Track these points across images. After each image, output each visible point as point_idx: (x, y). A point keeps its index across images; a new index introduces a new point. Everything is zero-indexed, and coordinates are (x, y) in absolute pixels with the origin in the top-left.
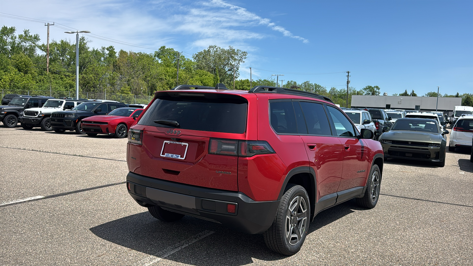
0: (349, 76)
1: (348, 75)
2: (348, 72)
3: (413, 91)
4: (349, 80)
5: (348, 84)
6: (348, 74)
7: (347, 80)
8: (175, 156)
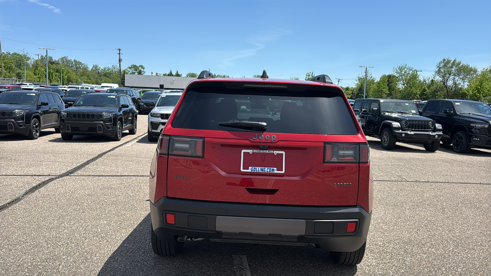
0: (121, 54)
1: (119, 53)
2: (120, 50)
3: (177, 71)
4: (121, 58)
5: (120, 62)
6: (120, 51)
7: (119, 58)
8: (267, 170)
